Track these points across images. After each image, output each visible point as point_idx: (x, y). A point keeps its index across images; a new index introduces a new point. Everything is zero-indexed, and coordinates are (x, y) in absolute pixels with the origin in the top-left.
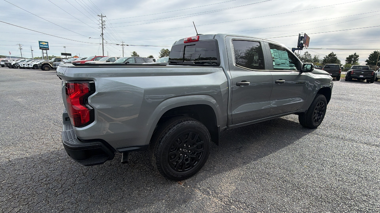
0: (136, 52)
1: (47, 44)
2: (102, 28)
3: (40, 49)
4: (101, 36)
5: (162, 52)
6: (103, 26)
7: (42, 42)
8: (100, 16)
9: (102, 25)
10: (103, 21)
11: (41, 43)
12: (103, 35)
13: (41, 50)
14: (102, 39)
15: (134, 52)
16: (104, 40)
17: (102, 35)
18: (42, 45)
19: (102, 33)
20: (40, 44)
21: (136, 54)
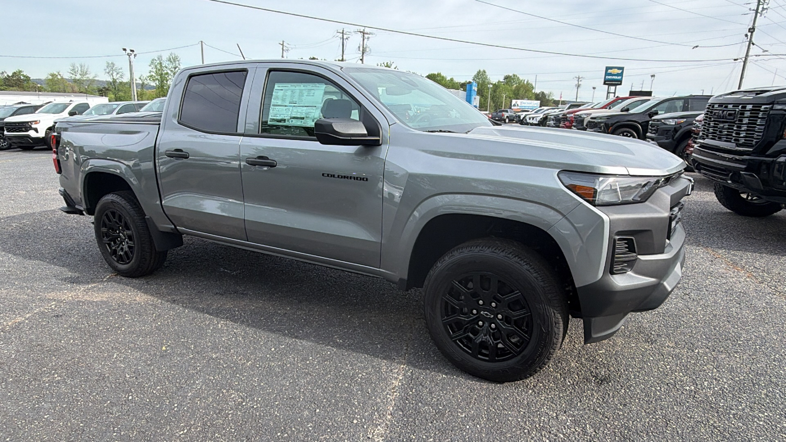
1: (620, 71)
2: (757, 13)
3: (605, 84)
4: (746, 35)
6: (761, 7)
7: (611, 68)
11: (610, 71)
12: (752, 32)
13: (607, 86)
14: (748, 43)
16: (752, 45)
17: (749, 34)
18: (611, 74)
19: (751, 26)
20: (607, 74)
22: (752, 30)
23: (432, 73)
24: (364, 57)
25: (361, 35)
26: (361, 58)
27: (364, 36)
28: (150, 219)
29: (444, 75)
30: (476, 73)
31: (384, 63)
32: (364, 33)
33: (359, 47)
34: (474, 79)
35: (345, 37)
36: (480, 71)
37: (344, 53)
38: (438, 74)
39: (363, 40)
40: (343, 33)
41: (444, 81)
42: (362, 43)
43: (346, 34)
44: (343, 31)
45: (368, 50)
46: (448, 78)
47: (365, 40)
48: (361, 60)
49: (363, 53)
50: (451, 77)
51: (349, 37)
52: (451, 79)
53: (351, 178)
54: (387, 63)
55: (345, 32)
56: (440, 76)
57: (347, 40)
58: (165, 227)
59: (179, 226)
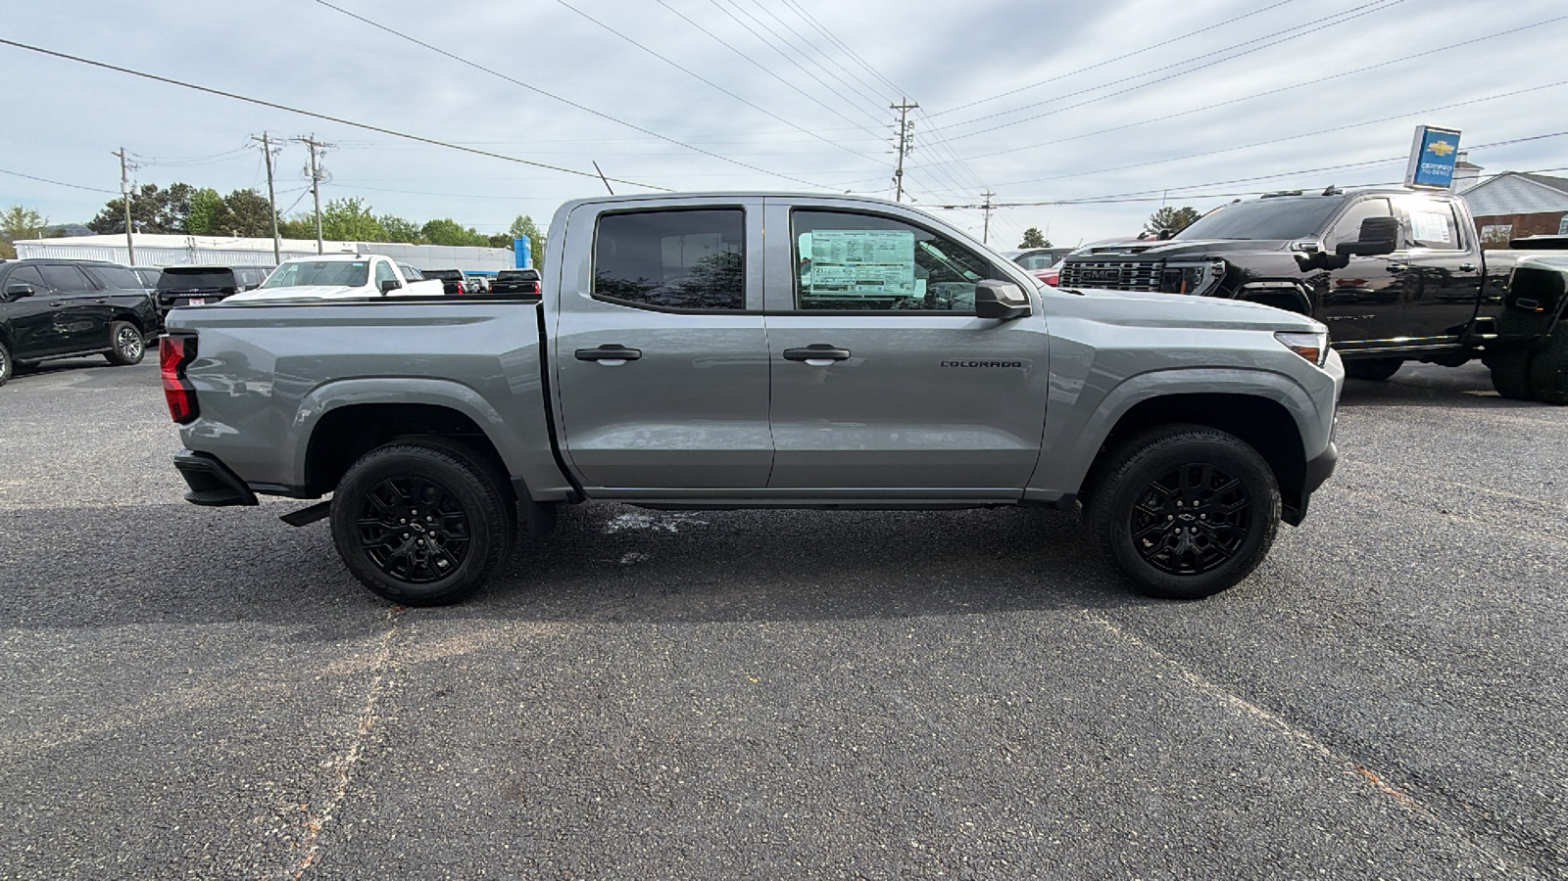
0: (1038, 230)
2: (902, 151)
4: (894, 179)
5: (1156, 221)
6: (905, 144)
8: (897, 107)
9: (903, 138)
10: (906, 123)
12: (900, 176)
14: (896, 190)
15: (1032, 230)
16: (901, 194)
17: (897, 178)
19: (897, 168)
21: (1039, 238)
22: (899, 173)
23: (436, 219)
24: (319, 188)
25: (305, 146)
26: (312, 188)
27: (312, 148)
28: (521, 482)
29: (459, 224)
30: (515, 220)
31: (343, 200)
32: (311, 143)
33: (305, 169)
34: (512, 231)
35: (271, 147)
36: (521, 218)
37: (274, 178)
38: (447, 222)
39: (313, 156)
40: (265, 140)
41: (459, 234)
42: (310, 161)
43: (271, 143)
44: (265, 136)
45: (324, 174)
46: (466, 229)
47: (317, 157)
48: (312, 192)
49: (315, 180)
50: (471, 227)
51: (280, 149)
52: (471, 230)
53: (992, 365)
54: (351, 200)
55: (268, 139)
56: (452, 224)
57: (275, 154)
58: (552, 492)
59: (587, 486)
